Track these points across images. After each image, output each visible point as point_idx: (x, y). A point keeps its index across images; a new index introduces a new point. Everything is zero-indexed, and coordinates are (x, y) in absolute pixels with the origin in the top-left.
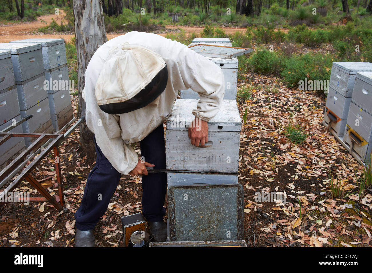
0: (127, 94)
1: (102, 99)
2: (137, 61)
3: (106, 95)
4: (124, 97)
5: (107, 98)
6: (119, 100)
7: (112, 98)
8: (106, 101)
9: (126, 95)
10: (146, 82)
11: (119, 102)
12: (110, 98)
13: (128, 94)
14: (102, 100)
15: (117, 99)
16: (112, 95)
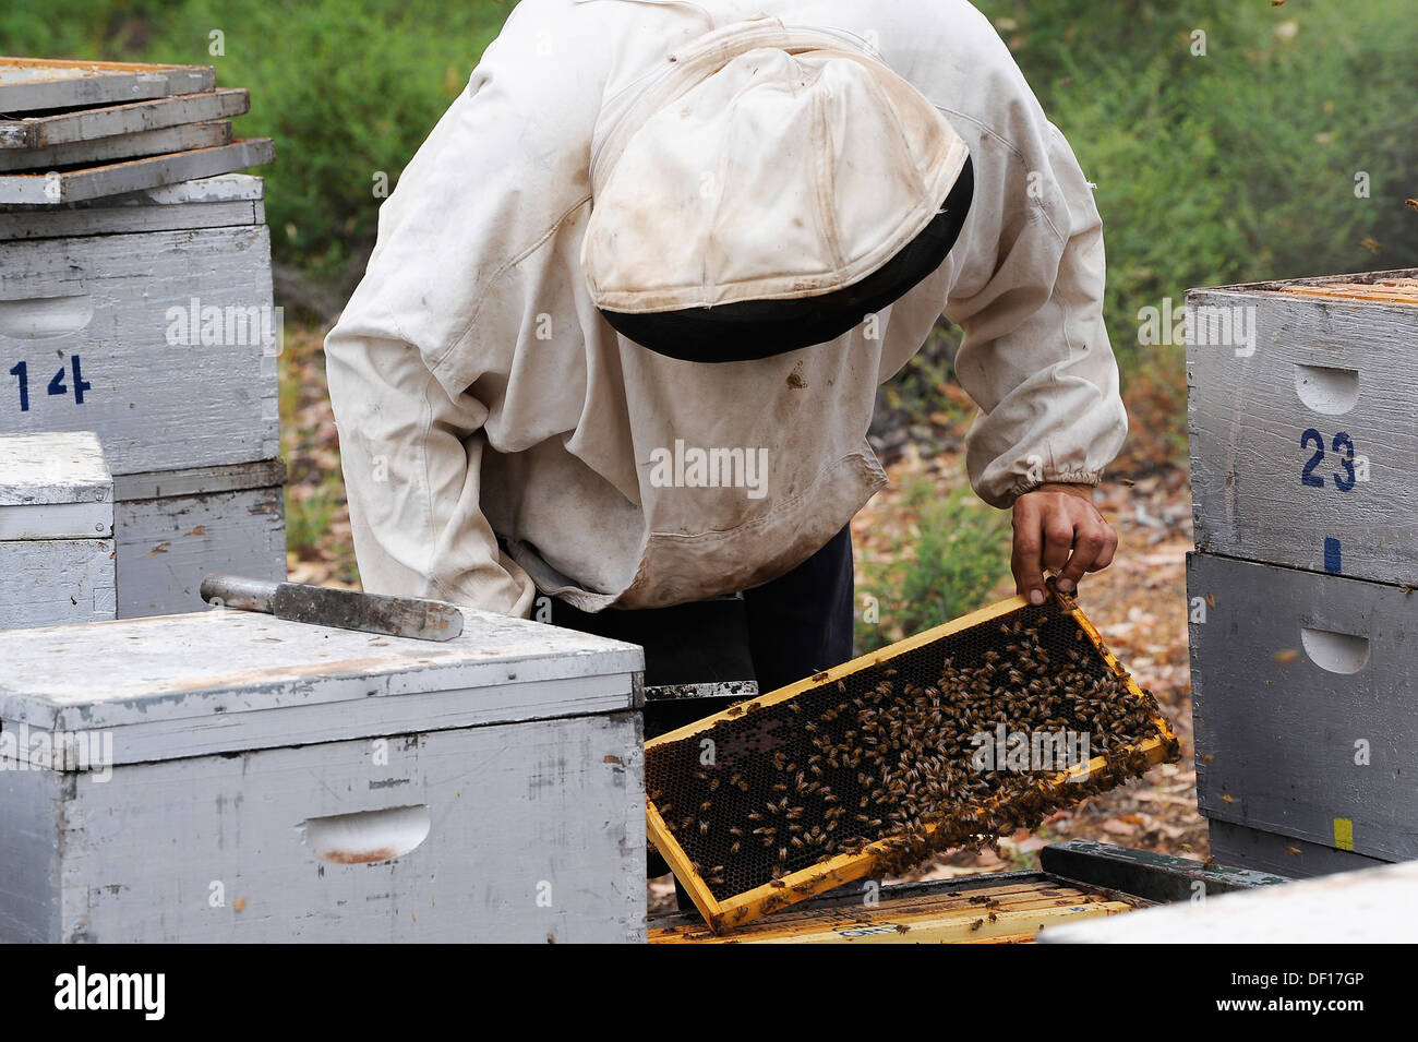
0: (846, 260)
1: (700, 280)
2: (889, 114)
3: (727, 262)
4: (829, 276)
5: (727, 275)
6: (797, 287)
7: (761, 277)
8: (721, 289)
9: (840, 262)
10: (923, 212)
11: (800, 294)
12: (746, 274)
13: (852, 262)
14: (691, 284)
15: (790, 282)
16: (765, 260)
